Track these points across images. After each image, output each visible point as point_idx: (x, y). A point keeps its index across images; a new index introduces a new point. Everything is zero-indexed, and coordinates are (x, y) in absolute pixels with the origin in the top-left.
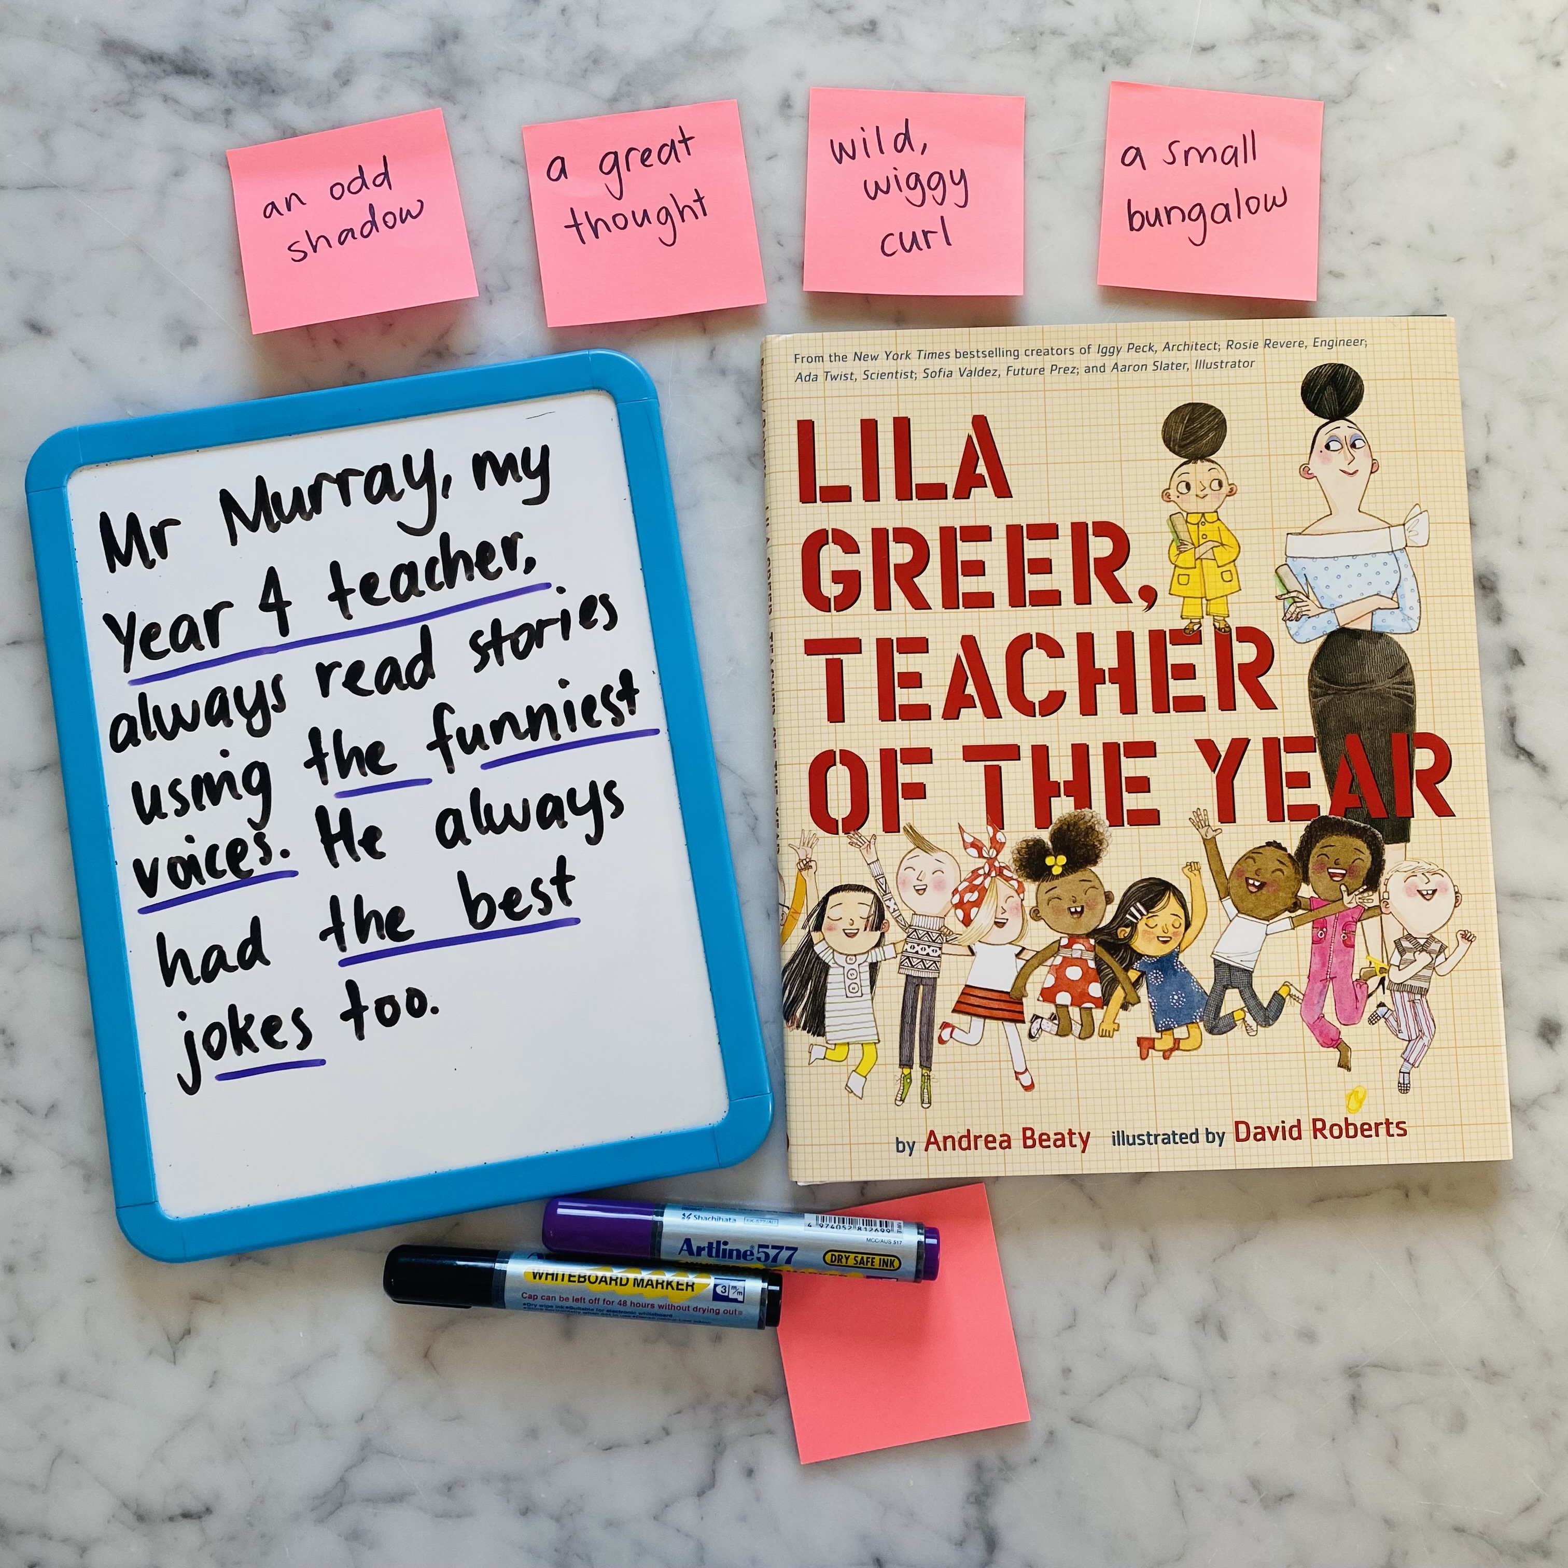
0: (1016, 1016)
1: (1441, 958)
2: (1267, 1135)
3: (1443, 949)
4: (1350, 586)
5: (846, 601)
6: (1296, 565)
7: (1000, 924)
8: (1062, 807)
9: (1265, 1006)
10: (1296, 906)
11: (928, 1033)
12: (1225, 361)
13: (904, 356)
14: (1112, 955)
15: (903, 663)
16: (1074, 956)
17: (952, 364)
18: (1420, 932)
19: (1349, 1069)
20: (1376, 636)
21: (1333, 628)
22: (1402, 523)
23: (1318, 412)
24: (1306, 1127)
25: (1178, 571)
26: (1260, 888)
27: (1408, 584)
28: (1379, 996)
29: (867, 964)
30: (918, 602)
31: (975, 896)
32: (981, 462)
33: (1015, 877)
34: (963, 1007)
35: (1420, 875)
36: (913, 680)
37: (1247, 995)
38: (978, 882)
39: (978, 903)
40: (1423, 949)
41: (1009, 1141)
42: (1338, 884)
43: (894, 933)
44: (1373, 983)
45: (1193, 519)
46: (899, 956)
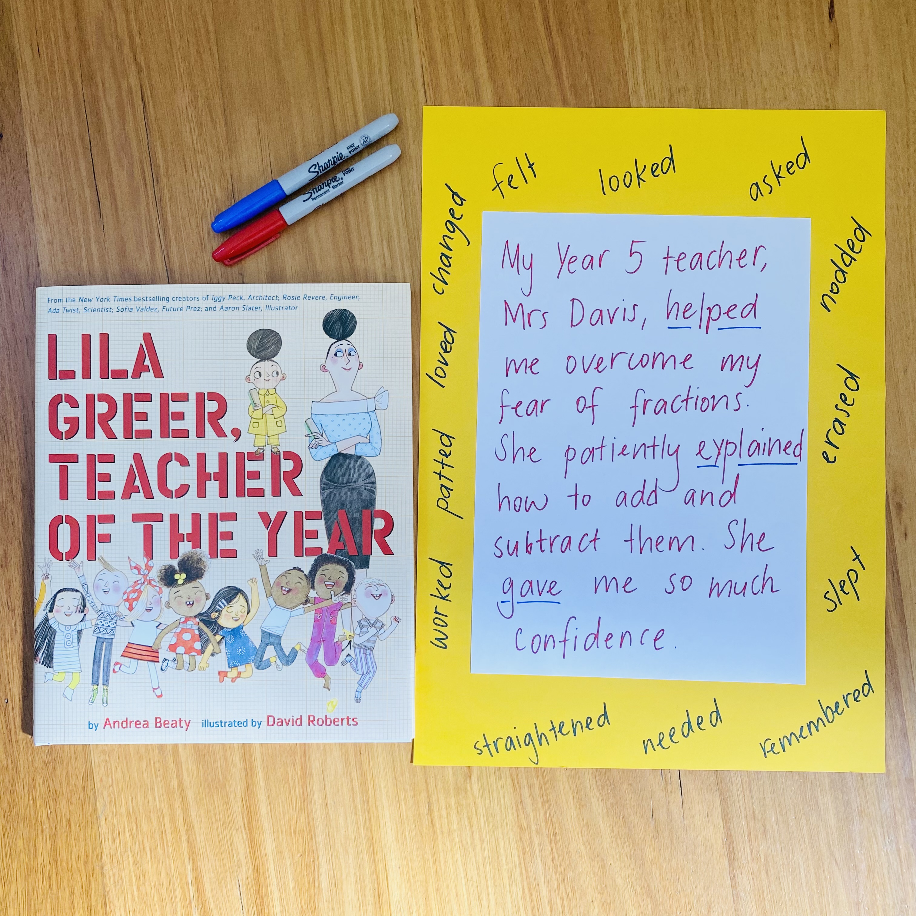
0: (155, 659)
1: (382, 631)
2: (284, 723)
3: (383, 626)
4: (344, 430)
5: (71, 434)
6: (317, 419)
7: (148, 610)
8: (185, 548)
9: (287, 655)
10: (307, 601)
11: (107, 667)
12: (282, 306)
13: (106, 300)
14: (208, 627)
15: (101, 468)
16: (188, 627)
17: (133, 304)
18: (372, 617)
19: (329, 690)
20: (357, 458)
21: (335, 453)
22: (374, 397)
23: (331, 336)
24: (305, 720)
25: (253, 420)
26: (288, 592)
27: (375, 430)
28: (347, 651)
29: (76, 630)
30: (111, 435)
31: (136, 595)
32: (147, 358)
33: (158, 585)
34: (127, 654)
35: (373, 586)
36: (106, 478)
37: (278, 649)
38: (137, 588)
39: (137, 599)
40: (373, 626)
41: (148, 724)
42: (329, 591)
43: (91, 614)
44: (345, 643)
45: (262, 392)
46: (93, 627)
